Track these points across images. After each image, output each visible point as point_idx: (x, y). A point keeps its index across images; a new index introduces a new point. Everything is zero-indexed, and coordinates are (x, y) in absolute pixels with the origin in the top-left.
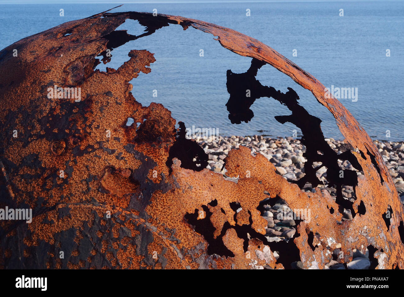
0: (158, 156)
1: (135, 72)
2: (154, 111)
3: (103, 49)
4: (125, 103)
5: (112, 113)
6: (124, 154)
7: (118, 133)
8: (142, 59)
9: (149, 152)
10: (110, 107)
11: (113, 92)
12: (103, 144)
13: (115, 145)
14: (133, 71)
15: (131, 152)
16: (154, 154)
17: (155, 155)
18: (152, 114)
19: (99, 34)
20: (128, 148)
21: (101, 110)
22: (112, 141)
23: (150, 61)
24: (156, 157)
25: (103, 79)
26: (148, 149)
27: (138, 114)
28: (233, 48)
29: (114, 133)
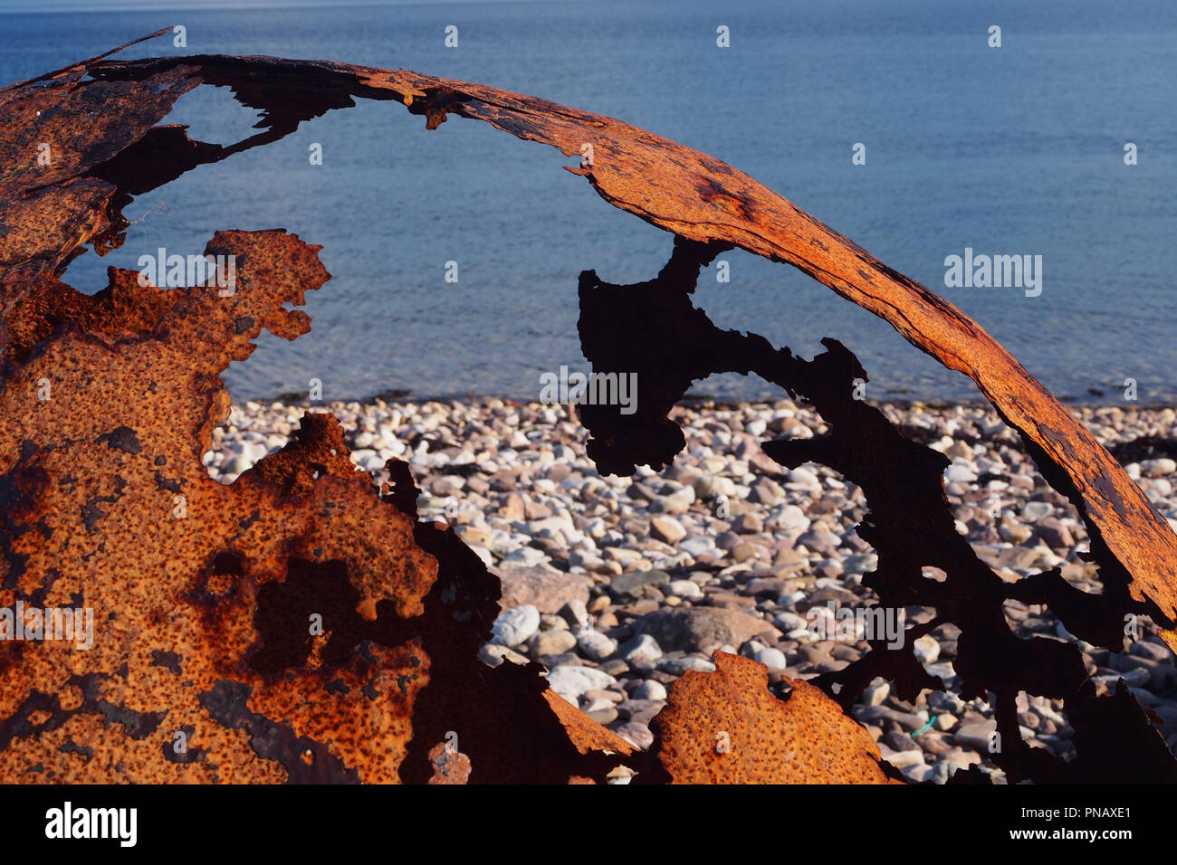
0: (363, 737)
1: (239, 332)
2: (335, 520)
3: (90, 228)
4: (198, 483)
5: (140, 530)
6: (202, 736)
7: (170, 631)
8: (267, 271)
9: (316, 718)
10: (130, 502)
11: (140, 429)
12: (102, 689)
13: (159, 690)
14: (228, 328)
15: (233, 720)
16: (342, 729)
17: (348, 735)
18: (324, 530)
19: (75, 158)
20: (219, 700)
21: (89, 516)
22: (144, 669)
23: (305, 283)
24: (351, 741)
25: (92, 368)
26: (312, 705)
27: (259, 533)
28: (650, 207)
29: (154, 631)
